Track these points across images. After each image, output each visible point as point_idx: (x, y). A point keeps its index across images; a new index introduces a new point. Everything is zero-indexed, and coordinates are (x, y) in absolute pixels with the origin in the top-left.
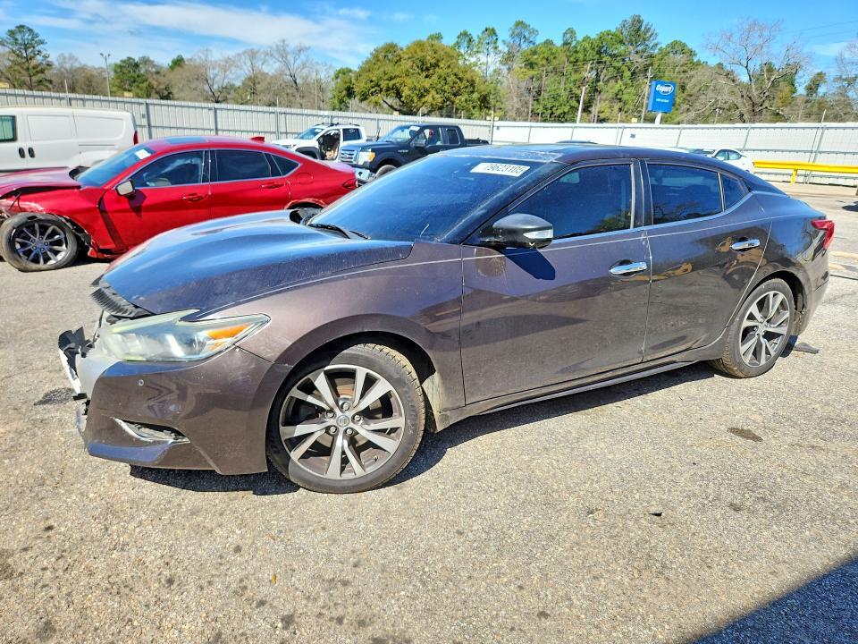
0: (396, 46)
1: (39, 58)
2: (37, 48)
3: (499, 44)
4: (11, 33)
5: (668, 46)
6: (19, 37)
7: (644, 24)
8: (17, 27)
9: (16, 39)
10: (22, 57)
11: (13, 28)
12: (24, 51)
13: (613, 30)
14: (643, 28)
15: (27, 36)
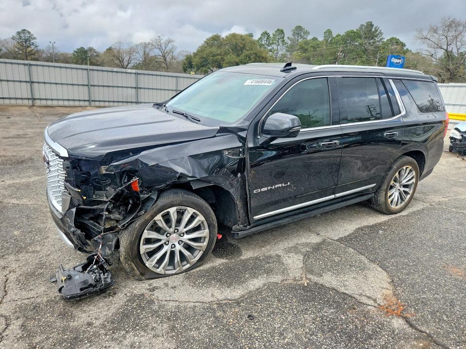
0: (220, 36)
1: (32, 47)
2: (32, 42)
3: (285, 38)
4: (19, 33)
5: (387, 40)
6: (22, 35)
7: (374, 27)
8: (22, 30)
9: (21, 37)
10: (23, 46)
11: (20, 31)
12: (24, 43)
13: (355, 30)
14: (373, 30)
15: (27, 35)
